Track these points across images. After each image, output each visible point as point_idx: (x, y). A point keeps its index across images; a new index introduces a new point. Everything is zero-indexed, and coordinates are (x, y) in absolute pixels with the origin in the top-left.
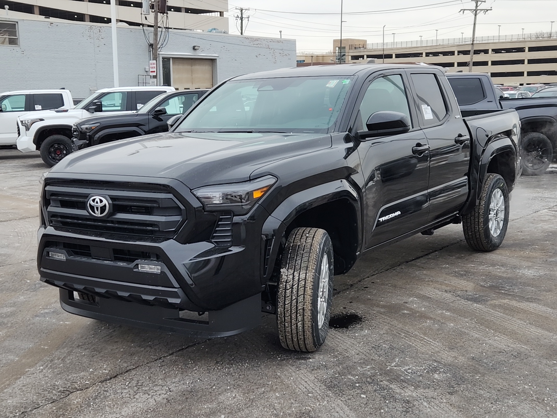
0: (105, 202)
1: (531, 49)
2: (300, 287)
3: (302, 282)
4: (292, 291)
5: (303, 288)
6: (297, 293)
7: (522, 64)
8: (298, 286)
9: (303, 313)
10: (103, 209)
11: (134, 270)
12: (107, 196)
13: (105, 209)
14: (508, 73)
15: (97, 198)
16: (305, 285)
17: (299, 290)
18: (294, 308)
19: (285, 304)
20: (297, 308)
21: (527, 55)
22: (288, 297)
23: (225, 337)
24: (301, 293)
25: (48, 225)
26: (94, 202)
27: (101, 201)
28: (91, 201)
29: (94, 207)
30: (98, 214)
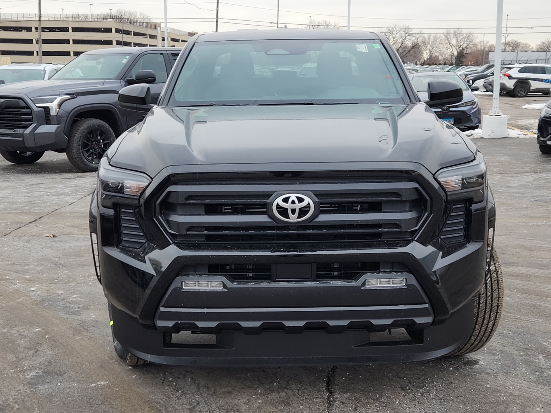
0: (307, 200)
1: (75, 30)
2: (493, 281)
3: (494, 274)
4: (486, 286)
5: (497, 281)
6: (492, 289)
7: (67, 44)
8: (491, 280)
9: (497, 310)
10: (303, 211)
11: (362, 288)
12: (310, 192)
13: (308, 211)
14: (54, 52)
15: (293, 197)
16: (497, 277)
17: (493, 285)
18: (489, 306)
19: (479, 303)
20: (492, 305)
21: (71, 36)
22: (482, 294)
23: (433, 359)
24: (496, 288)
25: (172, 242)
26: (287, 202)
27: (301, 200)
28: (279, 201)
29: (287, 209)
30: (293, 218)
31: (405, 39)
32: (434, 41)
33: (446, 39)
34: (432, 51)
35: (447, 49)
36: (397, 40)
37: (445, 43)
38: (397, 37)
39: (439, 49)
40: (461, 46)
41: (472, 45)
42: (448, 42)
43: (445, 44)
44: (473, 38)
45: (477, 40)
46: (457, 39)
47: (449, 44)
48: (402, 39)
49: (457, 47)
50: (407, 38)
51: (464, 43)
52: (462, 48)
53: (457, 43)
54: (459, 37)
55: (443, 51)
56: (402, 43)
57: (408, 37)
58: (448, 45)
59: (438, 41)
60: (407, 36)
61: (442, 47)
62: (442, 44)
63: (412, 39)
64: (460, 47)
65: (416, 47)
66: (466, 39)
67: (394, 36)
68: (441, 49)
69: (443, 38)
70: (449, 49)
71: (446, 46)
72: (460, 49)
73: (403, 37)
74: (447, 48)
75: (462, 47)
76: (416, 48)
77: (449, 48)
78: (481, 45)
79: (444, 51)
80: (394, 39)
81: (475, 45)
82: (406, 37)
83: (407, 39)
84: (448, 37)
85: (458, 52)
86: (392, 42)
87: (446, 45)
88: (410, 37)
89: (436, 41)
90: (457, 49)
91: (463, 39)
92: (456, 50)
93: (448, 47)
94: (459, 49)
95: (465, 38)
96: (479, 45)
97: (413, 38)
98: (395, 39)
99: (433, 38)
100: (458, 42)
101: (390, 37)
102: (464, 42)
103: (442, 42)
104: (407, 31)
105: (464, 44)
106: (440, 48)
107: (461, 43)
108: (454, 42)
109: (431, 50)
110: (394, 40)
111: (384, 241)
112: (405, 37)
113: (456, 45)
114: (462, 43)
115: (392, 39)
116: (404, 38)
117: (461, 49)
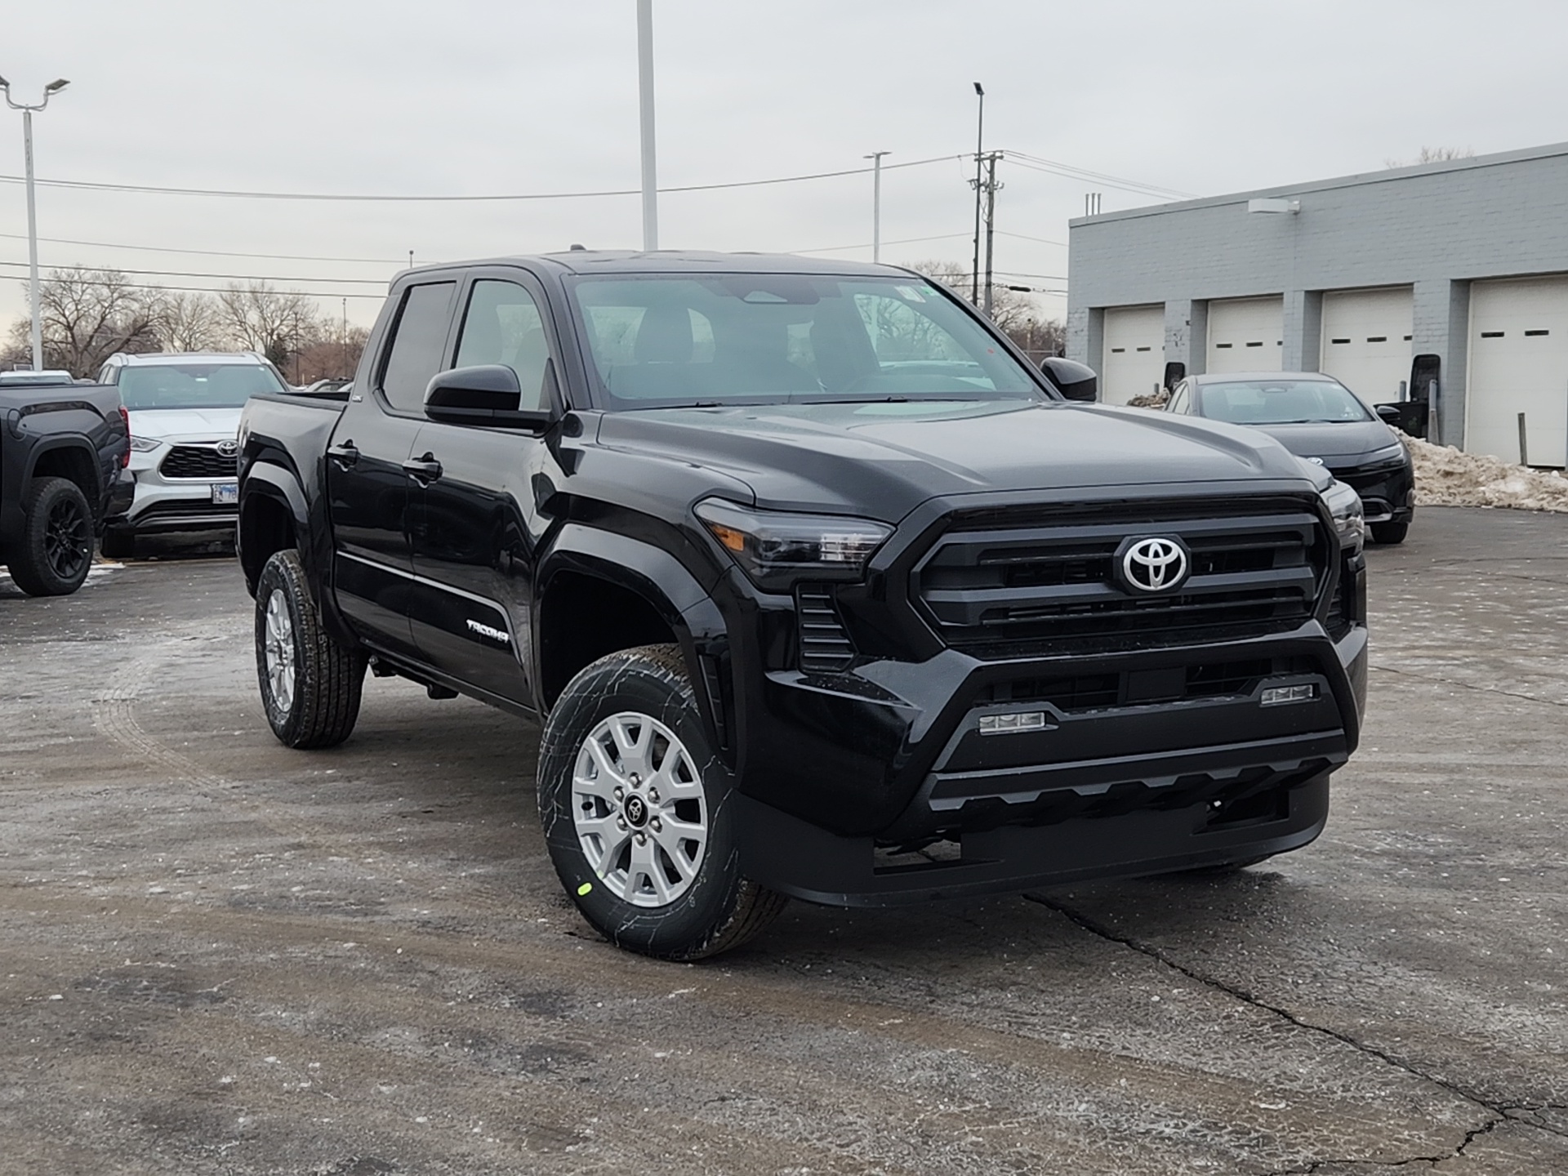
0: (1176, 551)
10: (1173, 568)
12: (1177, 535)
13: (1177, 570)
15: (1155, 544)
25: (944, 646)
26: (1146, 555)
27: (1167, 550)
28: (1133, 553)
29: (1147, 567)
30: (1156, 584)
31: (111, 306)
32: (193, 316)
33: (230, 310)
34: (189, 344)
35: (236, 340)
36: (86, 309)
37: (228, 321)
38: (87, 300)
39: (212, 339)
40: (273, 331)
41: (304, 329)
42: (236, 318)
43: (229, 325)
44: (306, 310)
45: (317, 316)
46: (261, 312)
47: (241, 325)
48: (103, 306)
49: (264, 334)
50: (119, 306)
51: (281, 324)
52: (278, 335)
53: (263, 322)
54: (268, 306)
55: (222, 344)
56: (103, 319)
57: (119, 302)
58: (238, 327)
59: (205, 315)
60: (117, 299)
61: (219, 332)
62: (218, 323)
63: (133, 308)
64: (271, 335)
65: (143, 330)
66: (286, 313)
67: (76, 297)
68: (218, 338)
69: (221, 306)
70: (240, 339)
71: (230, 330)
72: (272, 338)
73: (105, 301)
74: (236, 337)
75: (276, 332)
76: (145, 333)
77: (239, 337)
78: (326, 331)
79: (224, 343)
80: (77, 305)
81: (310, 328)
82: (112, 302)
83: (117, 308)
84: (236, 305)
85: (266, 346)
86: (72, 313)
87: (232, 326)
88: (127, 302)
89: (201, 314)
90: (262, 340)
91: (279, 312)
92: (260, 341)
93: (238, 333)
94: (269, 338)
95: (284, 310)
96: (322, 330)
97: (136, 306)
98: (79, 307)
99: (189, 308)
100: (265, 320)
101: (66, 301)
102: (282, 321)
103: (217, 319)
104: (114, 282)
105: (281, 327)
106: (212, 336)
107: (273, 322)
108: (253, 317)
109: (187, 340)
110: (77, 309)
111: (1276, 621)
112: (109, 301)
113: (260, 327)
114: (277, 323)
115: (69, 306)
116: (106, 305)
117: (275, 337)
